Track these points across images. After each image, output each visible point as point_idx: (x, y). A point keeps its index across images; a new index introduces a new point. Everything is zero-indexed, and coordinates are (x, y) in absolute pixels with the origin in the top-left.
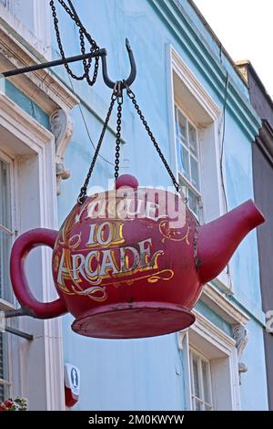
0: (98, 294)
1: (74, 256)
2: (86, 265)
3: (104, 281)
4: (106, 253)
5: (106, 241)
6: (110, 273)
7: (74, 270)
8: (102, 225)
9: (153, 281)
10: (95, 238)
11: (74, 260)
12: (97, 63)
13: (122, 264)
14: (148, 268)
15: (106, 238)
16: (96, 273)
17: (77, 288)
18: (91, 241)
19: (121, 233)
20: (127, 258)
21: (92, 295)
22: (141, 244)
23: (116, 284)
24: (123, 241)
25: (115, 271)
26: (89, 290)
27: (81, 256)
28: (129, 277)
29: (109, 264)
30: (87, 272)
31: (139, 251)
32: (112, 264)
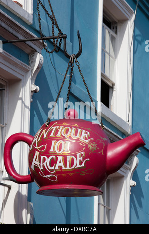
1: (42, 157)
12: (60, 41)
18: (51, 150)
22: (78, 155)
25: (63, 168)
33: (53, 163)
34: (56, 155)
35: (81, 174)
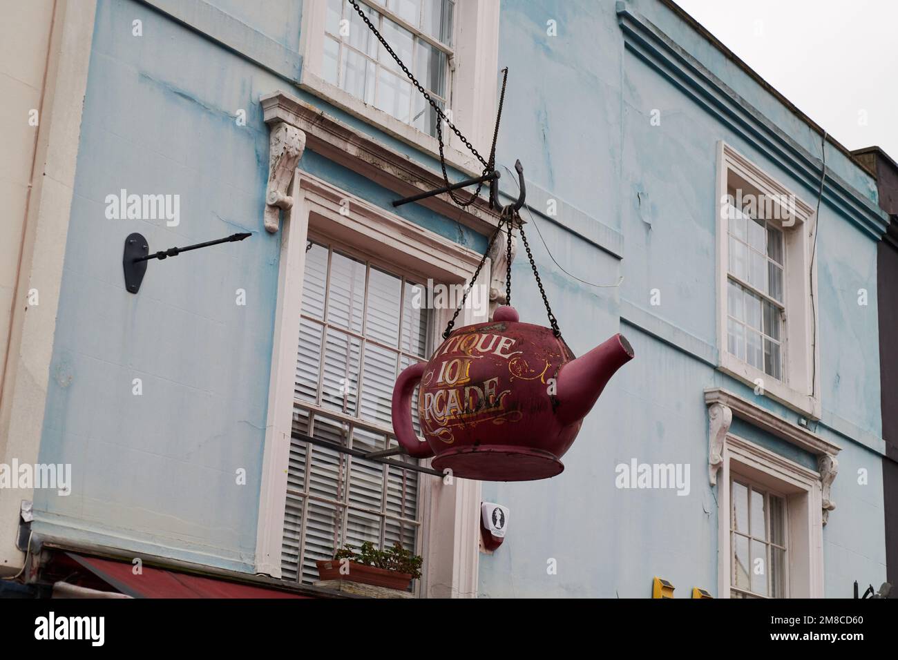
0: (445, 435)
1: (426, 395)
2: (435, 404)
3: (450, 422)
4: (452, 392)
5: (452, 379)
6: (455, 413)
7: (426, 409)
8: (452, 363)
9: (498, 423)
10: (444, 376)
11: (426, 397)
13: (466, 405)
14: (492, 409)
15: (452, 377)
16: (442, 413)
17: (429, 429)
18: (440, 380)
19: (468, 371)
20: (471, 398)
21: (441, 436)
22: (487, 383)
23: (460, 426)
24: (468, 380)
26: (437, 431)
27: (431, 395)
28: (473, 419)
29: (454, 405)
30: (435, 411)
31: (483, 390)
32: (456, 404)
33: (442, 403)
34: (446, 387)
35: (494, 422)
